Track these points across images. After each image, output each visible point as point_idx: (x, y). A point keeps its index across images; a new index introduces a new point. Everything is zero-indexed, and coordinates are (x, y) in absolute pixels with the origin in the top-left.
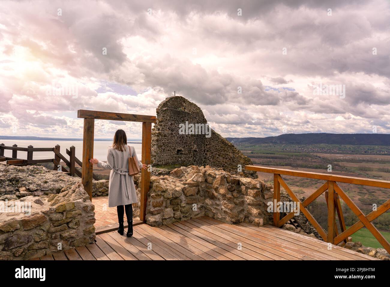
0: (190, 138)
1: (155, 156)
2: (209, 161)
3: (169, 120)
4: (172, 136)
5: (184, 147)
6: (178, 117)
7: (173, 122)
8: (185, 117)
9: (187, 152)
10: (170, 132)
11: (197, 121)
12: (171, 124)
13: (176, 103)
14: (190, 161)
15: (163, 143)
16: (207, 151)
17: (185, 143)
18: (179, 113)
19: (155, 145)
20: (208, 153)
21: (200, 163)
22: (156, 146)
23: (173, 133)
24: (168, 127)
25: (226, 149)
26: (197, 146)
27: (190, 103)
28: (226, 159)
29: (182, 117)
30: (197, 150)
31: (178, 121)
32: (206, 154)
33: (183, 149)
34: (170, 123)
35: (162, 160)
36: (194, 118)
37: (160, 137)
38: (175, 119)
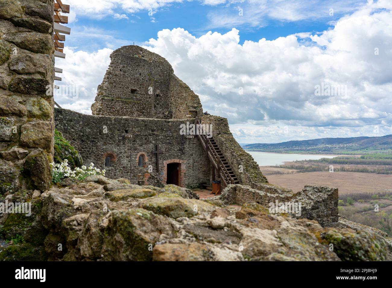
0: (147, 81)
1: (106, 90)
2: (173, 105)
3: (120, 63)
4: (124, 77)
5: (140, 88)
6: (132, 62)
7: (126, 65)
8: (141, 62)
9: (143, 93)
10: (122, 73)
11: (161, 69)
12: (124, 67)
13: (131, 51)
14: (148, 101)
15: (114, 81)
16: (172, 96)
17: (141, 84)
18: (132, 59)
19: (106, 81)
20: (172, 98)
21: (165, 107)
22: (107, 83)
23: (126, 74)
24: (119, 69)
26: (161, 91)
29: (136, 63)
30: (161, 95)
31: (131, 65)
32: (171, 100)
33: (138, 90)
34: (121, 66)
35: (114, 94)
36: (157, 66)
37: (111, 76)
38: (127, 63)
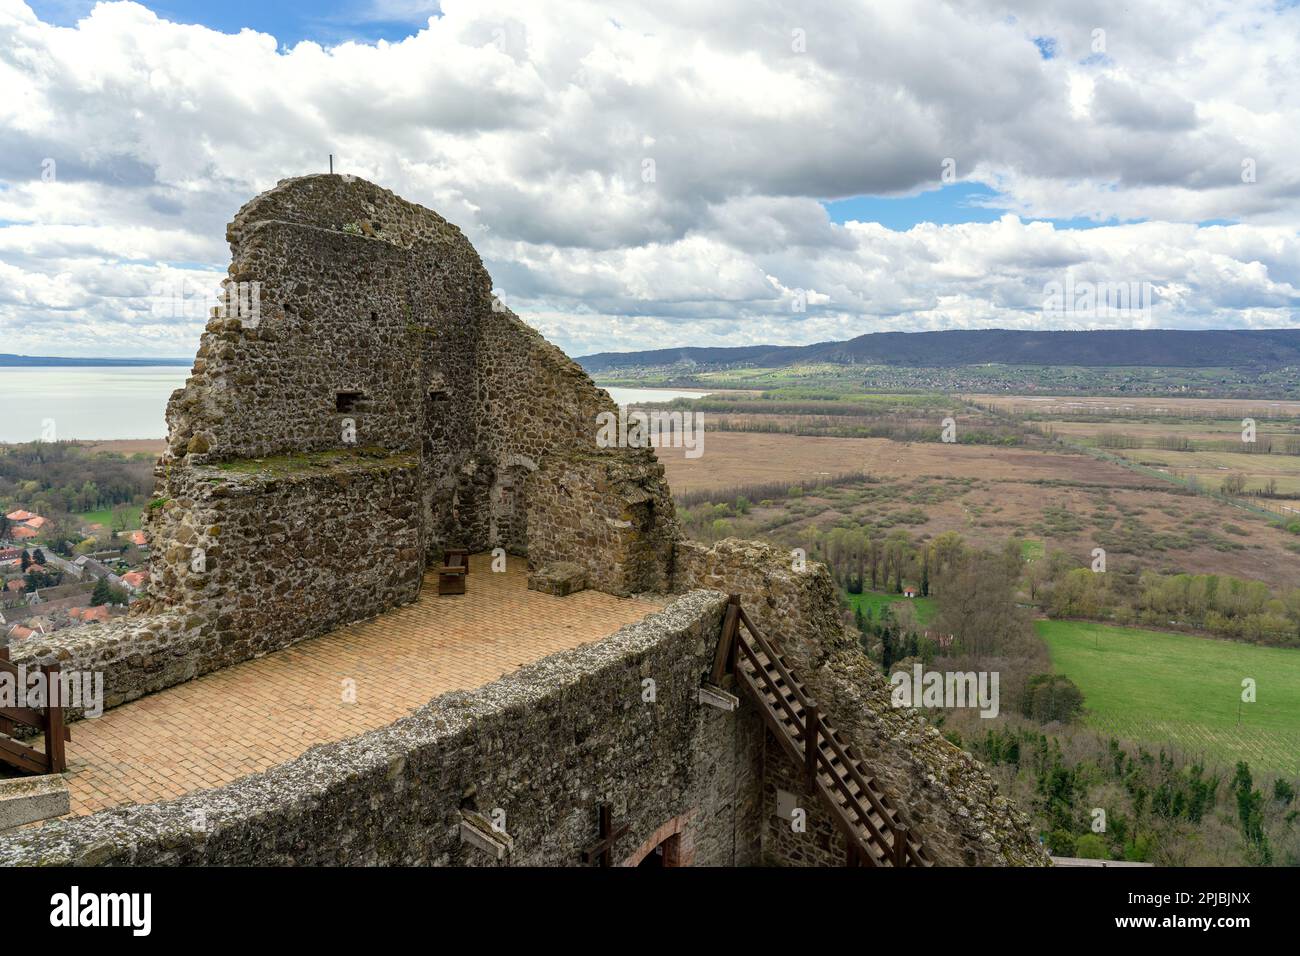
0: (400, 344)
1: (219, 421)
2: (500, 433)
3: (285, 272)
4: (304, 339)
5: (374, 381)
6: (337, 260)
7: (309, 282)
8: (374, 259)
9: (387, 400)
10: (294, 321)
11: (445, 278)
12: (301, 290)
13: (327, 205)
14: (405, 436)
15: (258, 366)
16: (492, 396)
17: (377, 365)
18: (339, 244)
19: (217, 374)
20: (496, 404)
21: (463, 441)
22: (222, 381)
23: (313, 325)
24: (281, 303)
25: (554, 386)
26: (449, 375)
27: (405, 204)
28: (556, 423)
29: (355, 262)
30: (450, 394)
31: (334, 277)
32: (488, 408)
33: (366, 392)
34: (291, 285)
35: (259, 438)
36: (429, 266)
37: (242, 342)
38: (317, 267)
